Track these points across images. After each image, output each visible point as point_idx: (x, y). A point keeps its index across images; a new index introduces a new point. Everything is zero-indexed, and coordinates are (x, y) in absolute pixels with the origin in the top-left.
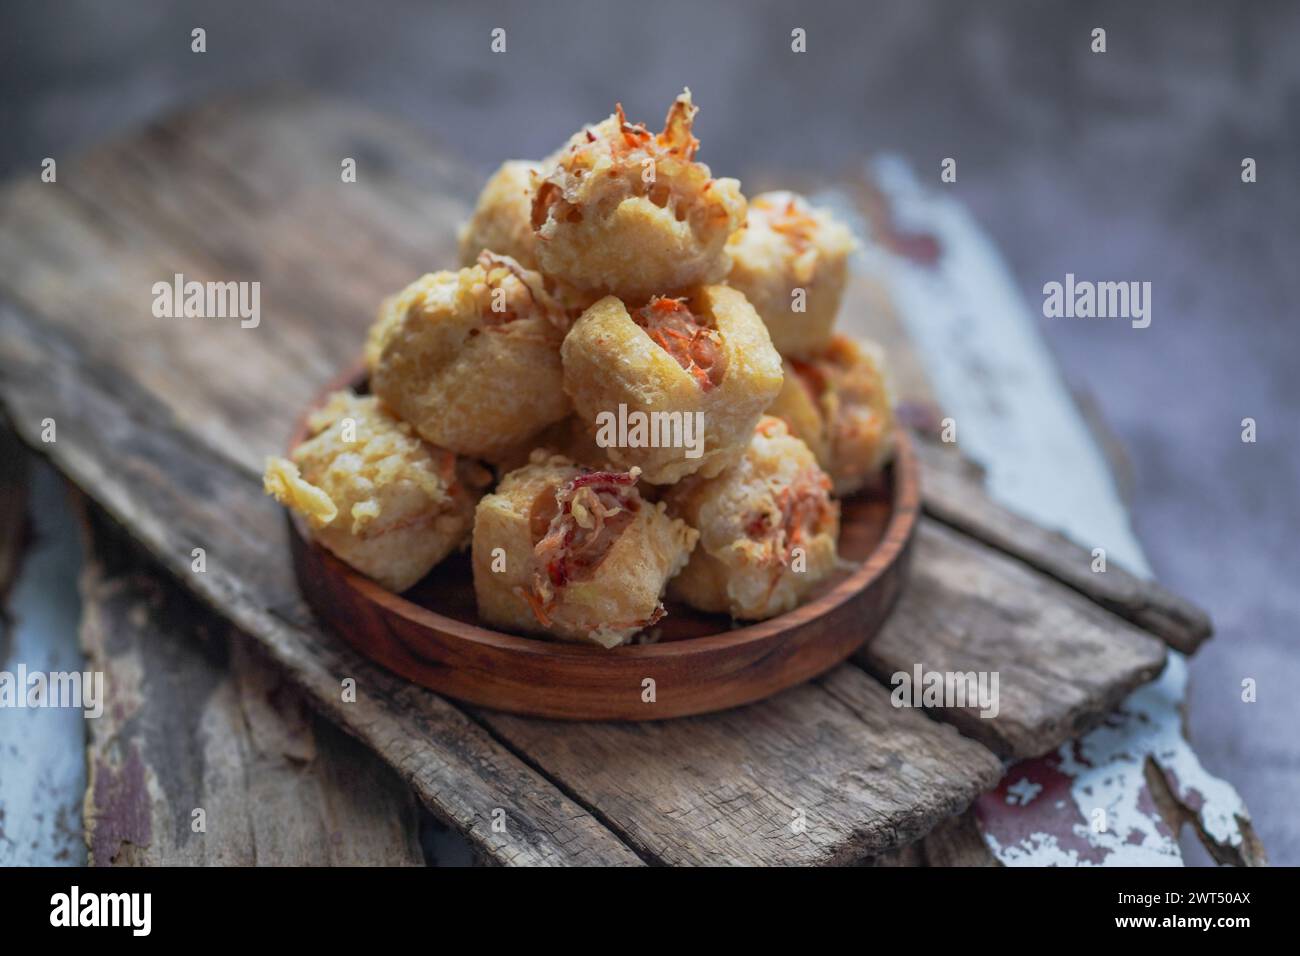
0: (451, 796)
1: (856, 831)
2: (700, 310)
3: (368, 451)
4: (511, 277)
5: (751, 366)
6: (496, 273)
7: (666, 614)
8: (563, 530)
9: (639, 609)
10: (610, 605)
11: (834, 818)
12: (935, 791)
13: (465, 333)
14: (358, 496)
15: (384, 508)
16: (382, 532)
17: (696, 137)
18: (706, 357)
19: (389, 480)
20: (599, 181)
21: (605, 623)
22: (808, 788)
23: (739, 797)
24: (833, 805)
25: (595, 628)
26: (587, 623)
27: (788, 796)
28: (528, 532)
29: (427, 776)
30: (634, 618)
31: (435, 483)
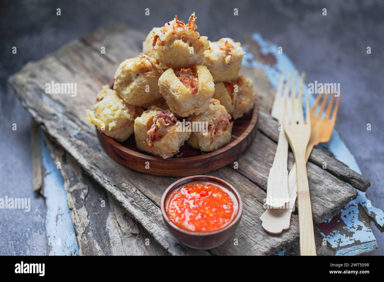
0: (163, 240)
1: (272, 248)
2: (194, 72)
3: (112, 108)
4: (147, 60)
5: (206, 88)
6: (143, 60)
7: (179, 151)
8: (154, 128)
9: (172, 150)
10: (165, 148)
11: (266, 244)
12: (293, 235)
13: (136, 75)
14: (110, 121)
15: (117, 124)
16: (117, 129)
17: (196, 25)
18: (194, 85)
19: (118, 116)
20: (170, 35)
21: (164, 153)
22: (259, 235)
23: (241, 238)
24: (266, 240)
25: (162, 153)
26: (160, 152)
27: (254, 238)
28: (146, 128)
29: (157, 234)
30: (172, 152)
31: (130, 116)
